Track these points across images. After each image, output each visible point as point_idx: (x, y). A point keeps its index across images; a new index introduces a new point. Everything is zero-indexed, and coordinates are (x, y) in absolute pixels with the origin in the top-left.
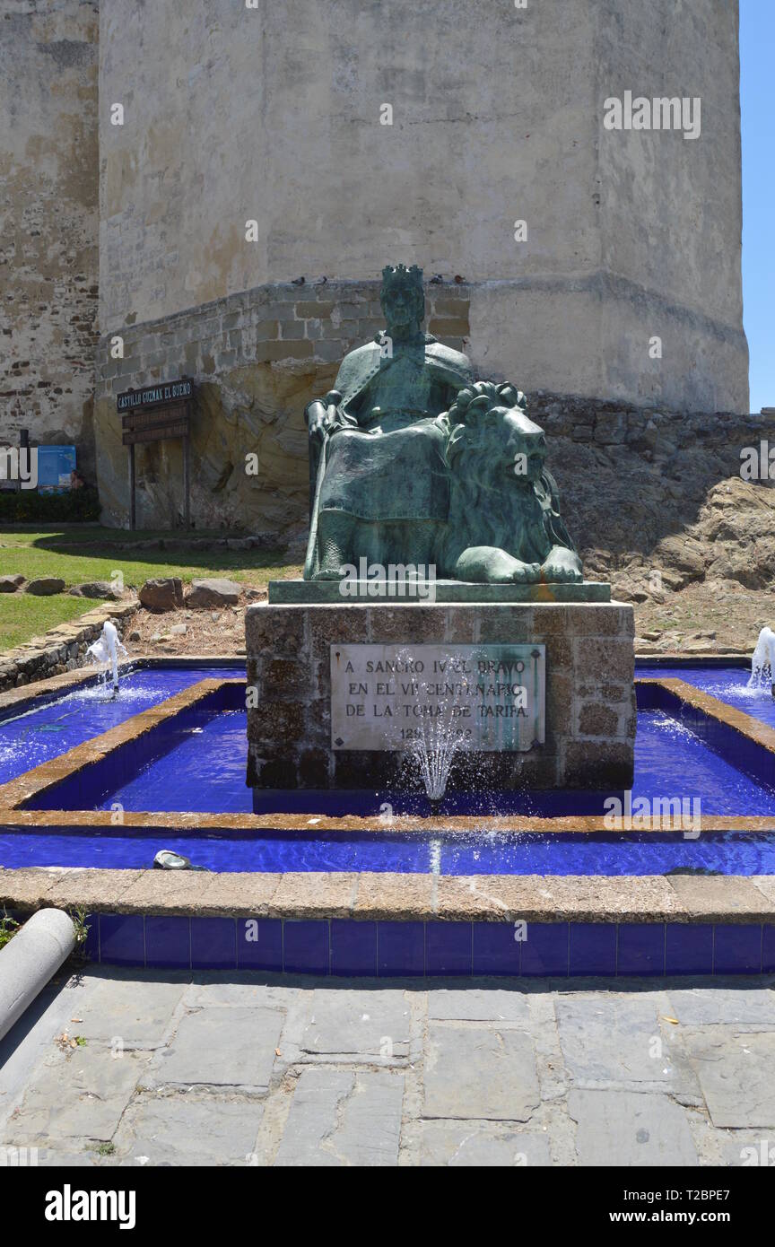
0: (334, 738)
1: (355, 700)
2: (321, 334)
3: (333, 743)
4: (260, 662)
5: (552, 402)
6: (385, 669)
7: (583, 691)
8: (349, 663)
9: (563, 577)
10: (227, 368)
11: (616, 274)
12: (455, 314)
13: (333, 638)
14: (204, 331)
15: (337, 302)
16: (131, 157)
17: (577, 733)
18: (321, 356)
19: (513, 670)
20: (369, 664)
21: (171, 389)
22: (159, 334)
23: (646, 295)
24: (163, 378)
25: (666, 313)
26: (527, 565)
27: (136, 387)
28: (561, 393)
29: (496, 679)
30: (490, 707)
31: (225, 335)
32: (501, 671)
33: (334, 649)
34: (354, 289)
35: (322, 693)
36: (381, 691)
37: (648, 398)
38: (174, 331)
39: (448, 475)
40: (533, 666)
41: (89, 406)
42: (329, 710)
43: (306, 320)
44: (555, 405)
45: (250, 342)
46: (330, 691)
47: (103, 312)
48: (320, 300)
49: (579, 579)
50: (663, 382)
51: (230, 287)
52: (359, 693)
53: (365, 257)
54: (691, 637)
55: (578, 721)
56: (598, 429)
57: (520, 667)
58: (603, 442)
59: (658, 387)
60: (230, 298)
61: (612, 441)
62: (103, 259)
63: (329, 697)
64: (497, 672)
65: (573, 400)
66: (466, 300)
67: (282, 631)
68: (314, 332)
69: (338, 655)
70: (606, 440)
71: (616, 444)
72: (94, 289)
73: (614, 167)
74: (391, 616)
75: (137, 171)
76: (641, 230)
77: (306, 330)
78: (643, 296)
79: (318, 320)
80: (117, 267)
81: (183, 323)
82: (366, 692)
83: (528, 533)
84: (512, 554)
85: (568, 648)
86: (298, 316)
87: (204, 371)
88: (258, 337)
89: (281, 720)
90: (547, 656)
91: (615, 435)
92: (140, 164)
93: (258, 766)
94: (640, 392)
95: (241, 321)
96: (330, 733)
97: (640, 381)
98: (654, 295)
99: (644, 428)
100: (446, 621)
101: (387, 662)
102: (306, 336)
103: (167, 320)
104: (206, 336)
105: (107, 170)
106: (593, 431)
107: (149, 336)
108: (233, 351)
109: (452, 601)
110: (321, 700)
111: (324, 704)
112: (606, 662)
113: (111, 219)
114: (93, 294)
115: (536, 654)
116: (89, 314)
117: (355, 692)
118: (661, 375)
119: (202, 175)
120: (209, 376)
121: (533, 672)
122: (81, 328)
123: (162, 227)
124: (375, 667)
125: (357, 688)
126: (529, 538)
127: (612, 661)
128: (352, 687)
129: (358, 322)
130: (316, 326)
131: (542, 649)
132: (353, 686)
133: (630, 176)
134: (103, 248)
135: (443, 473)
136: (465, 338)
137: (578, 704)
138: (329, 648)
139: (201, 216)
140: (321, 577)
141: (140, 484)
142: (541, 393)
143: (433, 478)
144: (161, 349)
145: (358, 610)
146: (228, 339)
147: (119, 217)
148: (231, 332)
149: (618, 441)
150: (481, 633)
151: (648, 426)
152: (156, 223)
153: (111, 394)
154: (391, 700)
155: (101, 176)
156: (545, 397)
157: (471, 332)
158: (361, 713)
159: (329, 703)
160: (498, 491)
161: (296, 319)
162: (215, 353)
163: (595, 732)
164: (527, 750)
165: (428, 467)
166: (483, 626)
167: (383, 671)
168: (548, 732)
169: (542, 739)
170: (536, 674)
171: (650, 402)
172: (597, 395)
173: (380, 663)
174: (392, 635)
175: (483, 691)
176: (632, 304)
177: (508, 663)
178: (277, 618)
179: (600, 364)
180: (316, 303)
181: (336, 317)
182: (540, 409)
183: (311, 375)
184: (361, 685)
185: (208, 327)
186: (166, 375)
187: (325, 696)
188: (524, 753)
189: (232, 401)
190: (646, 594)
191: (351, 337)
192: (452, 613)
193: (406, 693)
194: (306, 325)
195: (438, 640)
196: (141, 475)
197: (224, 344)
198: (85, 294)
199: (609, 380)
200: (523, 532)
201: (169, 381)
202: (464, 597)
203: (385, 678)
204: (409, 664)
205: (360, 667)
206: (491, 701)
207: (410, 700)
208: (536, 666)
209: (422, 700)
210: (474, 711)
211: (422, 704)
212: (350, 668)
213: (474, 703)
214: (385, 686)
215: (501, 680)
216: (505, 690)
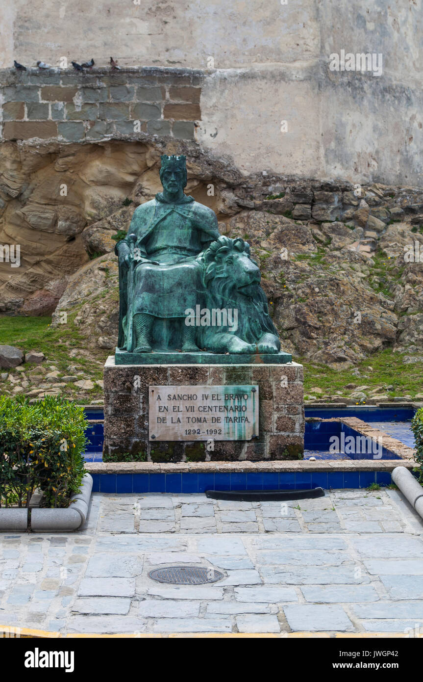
0: (150, 435)
1: (161, 415)
2: (65, 116)
3: (150, 438)
4: (112, 395)
5: (275, 182)
6: (177, 399)
7: (278, 409)
8: (159, 396)
9: (267, 351)
12: (187, 100)
13: (150, 383)
15: (80, 86)
17: (275, 431)
18: (64, 137)
19: (242, 399)
20: (169, 396)
23: (363, 78)
25: (382, 93)
26: (250, 345)
28: (283, 174)
29: (234, 402)
30: (231, 418)
32: (236, 399)
33: (151, 388)
34: (95, 75)
35: (144, 412)
36: (175, 410)
37: (365, 175)
39: (206, 292)
40: (252, 397)
42: (148, 420)
43: (50, 103)
44: (278, 185)
46: (148, 410)
48: (63, 84)
49: (276, 352)
50: (378, 158)
52: (163, 411)
53: (105, 44)
54: (374, 391)
55: (275, 424)
56: (316, 207)
57: (246, 397)
58: (321, 219)
59: (374, 163)
61: (327, 219)
63: (148, 413)
64: (234, 400)
65: (293, 181)
66: (197, 87)
67: (123, 379)
68: (57, 113)
69: (153, 391)
70: (323, 218)
71: (331, 222)
74: (180, 371)
76: (359, 17)
77: (50, 112)
78: (360, 80)
79: (61, 103)
82: (167, 411)
83: (250, 325)
84: (242, 339)
85: (270, 387)
86: (43, 99)
88: (3, 116)
89: (122, 426)
90: (259, 391)
91: (332, 213)
93: (110, 451)
94: (356, 170)
96: (148, 432)
97: (356, 160)
98: (370, 77)
99: (358, 206)
100: (208, 374)
101: (178, 395)
102: (50, 117)
106: (312, 209)
109: (211, 363)
110: (144, 415)
111: (145, 417)
112: (289, 394)
115: (254, 391)
117: (161, 410)
118: (377, 152)
121: (252, 399)
124: (172, 398)
125: (163, 408)
126: (251, 328)
127: (292, 393)
128: (160, 408)
129: (98, 105)
130: (60, 108)
131: (257, 388)
135: (202, 291)
136: (197, 122)
137: (275, 416)
138: (148, 388)
140: (140, 351)
142: (265, 173)
143: (197, 295)
145: (163, 368)
149: (334, 219)
150: (226, 379)
151: (361, 204)
154: (180, 415)
156: (268, 177)
157: (202, 116)
158: (165, 421)
159: (148, 417)
160: (233, 301)
161: (41, 102)
163: (284, 430)
164: (250, 439)
165: (194, 288)
166: (227, 376)
168: (260, 430)
169: (257, 434)
170: (254, 400)
171: (365, 178)
172: (316, 176)
173: (174, 396)
174: (180, 381)
175: (227, 410)
176: (350, 89)
177: (240, 395)
178: (121, 372)
179: (318, 148)
180: (60, 87)
181: (78, 100)
182: (264, 188)
183: (54, 153)
184: (165, 407)
187: (145, 413)
188: (248, 441)
190: (346, 357)
191: (92, 119)
192: (211, 369)
193: (188, 411)
194: (50, 108)
195: (205, 382)
199: (327, 162)
200: (247, 325)
202: (217, 362)
203: (177, 403)
204: (190, 396)
205: (164, 398)
206: (232, 415)
207: (190, 415)
208: (254, 397)
209: (196, 415)
210: (223, 420)
211: (196, 416)
212: (159, 398)
213: (222, 415)
214: (177, 408)
215: (236, 404)
216: (239, 409)
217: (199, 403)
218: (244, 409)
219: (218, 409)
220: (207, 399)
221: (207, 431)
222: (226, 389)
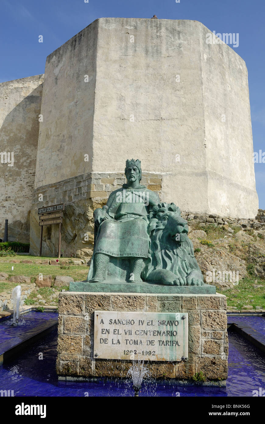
0: (95, 353)
1: (104, 336)
2: (109, 189)
3: (94, 355)
4: (64, 317)
6: (117, 323)
7: (205, 334)
8: (102, 320)
10: (76, 200)
11: (212, 171)
12: (156, 183)
13: (96, 308)
14: (69, 188)
15: (115, 178)
16: (49, 130)
17: (203, 353)
19: (173, 325)
20: (111, 320)
21: (56, 207)
22: (54, 188)
23: (223, 178)
24: (54, 203)
25: (229, 185)
27: (45, 206)
28: (194, 211)
29: (167, 328)
30: (163, 341)
31: (76, 188)
32: (168, 325)
33: (96, 313)
34: (122, 174)
36: (115, 333)
37: (225, 214)
38: (59, 187)
39: (149, 239)
40: (182, 323)
41: (29, 212)
42: (93, 340)
43: (104, 184)
44: (192, 215)
45: (85, 191)
47: (36, 180)
48: (109, 177)
50: (230, 208)
51: (79, 173)
52: (105, 333)
55: (203, 347)
57: (176, 323)
59: (228, 209)
60: (79, 176)
62: (37, 163)
65: (198, 214)
66: (161, 178)
67: (74, 304)
68: (107, 188)
69: (97, 316)
72: (34, 173)
73: (211, 136)
74: (121, 299)
75: (51, 135)
76: (220, 157)
77: (104, 188)
79: (108, 184)
80: (42, 166)
81: (62, 184)
82: (109, 333)
83: (181, 263)
85: (198, 315)
87: (68, 201)
88: (87, 190)
89: (72, 343)
90: (189, 318)
92: (52, 133)
93: (61, 365)
94: (221, 211)
95: (82, 184)
96: (93, 351)
97: (221, 208)
98: (225, 178)
100: (145, 302)
101: (118, 320)
102: (104, 190)
103: (57, 183)
104: (70, 189)
105: (41, 134)
107: (50, 189)
108: (78, 194)
109: (148, 293)
112: (214, 321)
113: (41, 150)
114: (34, 174)
115: (183, 318)
116: (32, 181)
119: (72, 136)
120: (70, 203)
121: (182, 325)
122: (29, 186)
123: (58, 153)
124: (113, 321)
125: (105, 331)
126: (181, 266)
127: (217, 320)
130: (108, 186)
131: (186, 315)
132: (103, 330)
133: (216, 139)
134: (38, 160)
135: (146, 238)
136: (160, 191)
137: (203, 340)
138: (94, 312)
139: (70, 149)
141: (45, 240)
142: (187, 211)
143: (142, 240)
144: (54, 193)
145: (107, 296)
146: (77, 190)
147: (44, 150)
148: (78, 188)
150: (160, 307)
151: (225, 223)
152: (56, 151)
153: (37, 208)
154: (120, 337)
155: (39, 136)
157: (162, 190)
158: (106, 342)
159: (93, 337)
160: (169, 246)
161: (101, 184)
162: (72, 195)
163: (210, 353)
164: (180, 360)
165: (140, 236)
166: (161, 304)
167: (116, 324)
168: (189, 353)
169: (187, 356)
170: (184, 326)
172: (207, 212)
173: (115, 320)
174: (121, 308)
175: (160, 334)
176: (218, 181)
177: (171, 322)
179: (207, 202)
181: (115, 183)
184: (106, 329)
185: (71, 186)
186: (56, 202)
188: (179, 362)
189: (78, 212)
192: (148, 298)
193: (126, 334)
194: (104, 186)
195: (142, 309)
196: (45, 237)
197: (76, 192)
198: (31, 174)
200: (179, 263)
201: (56, 204)
203: (117, 327)
204: (128, 321)
205: (107, 322)
206: (164, 338)
207: (128, 337)
208: (184, 323)
209: (134, 337)
210: (156, 343)
211: (133, 339)
212: (102, 321)
213: (157, 339)
214: (117, 331)
215: (169, 330)
216: (170, 334)
217: (136, 327)
218: (175, 333)
219: (152, 333)
220: (142, 324)
221: (143, 352)
222: (160, 316)
